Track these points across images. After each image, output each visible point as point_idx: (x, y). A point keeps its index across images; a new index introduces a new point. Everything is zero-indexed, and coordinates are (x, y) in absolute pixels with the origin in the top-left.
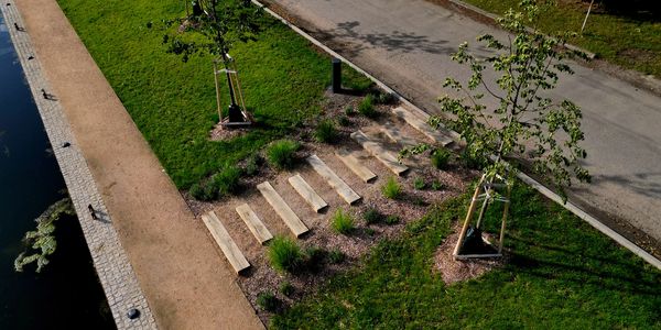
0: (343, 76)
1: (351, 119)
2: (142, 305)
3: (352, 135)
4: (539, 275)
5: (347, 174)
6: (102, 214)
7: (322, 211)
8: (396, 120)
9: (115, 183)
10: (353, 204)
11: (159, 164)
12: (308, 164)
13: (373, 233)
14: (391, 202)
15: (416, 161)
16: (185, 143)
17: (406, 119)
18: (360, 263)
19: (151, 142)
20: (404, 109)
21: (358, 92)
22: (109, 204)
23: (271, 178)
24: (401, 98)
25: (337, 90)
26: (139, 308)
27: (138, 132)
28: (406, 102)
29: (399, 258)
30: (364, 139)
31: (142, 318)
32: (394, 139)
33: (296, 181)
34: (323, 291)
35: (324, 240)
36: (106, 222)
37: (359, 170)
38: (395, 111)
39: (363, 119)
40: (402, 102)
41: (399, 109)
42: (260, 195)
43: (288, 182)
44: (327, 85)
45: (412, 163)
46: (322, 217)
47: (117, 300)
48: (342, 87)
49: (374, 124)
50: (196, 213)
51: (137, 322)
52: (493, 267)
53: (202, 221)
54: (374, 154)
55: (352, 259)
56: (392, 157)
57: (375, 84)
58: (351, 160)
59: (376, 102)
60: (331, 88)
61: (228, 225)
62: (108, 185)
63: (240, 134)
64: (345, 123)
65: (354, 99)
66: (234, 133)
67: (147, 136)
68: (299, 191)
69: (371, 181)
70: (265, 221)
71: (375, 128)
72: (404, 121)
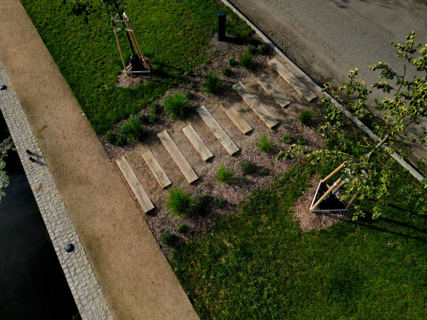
0: (227, 23)
1: (233, 69)
2: (75, 240)
3: (234, 86)
4: (376, 228)
5: (229, 126)
6: (38, 156)
7: (210, 160)
8: (270, 72)
9: (45, 126)
10: (234, 155)
11: (79, 109)
12: (198, 115)
13: (248, 183)
14: (264, 154)
15: (285, 115)
16: (99, 87)
17: (279, 72)
18: (237, 209)
19: (72, 85)
20: (278, 61)
21: (239, 41)
22: (43, 147)
23: (169, 127)
24: (276, 49)
25: (222, 38)
26: (73, 243)
27: (59, 75)
28: (280, 53)
29: (267, 206)
30: (243, 91)
31: (76, 251)
32: (268, 92)
33: (188, 130)
34: (210, 231)
35: (211, 187)
36: (42, 164)
37: (239, 123)
38: (270, 62)
39: (243, 70)
40: (276, 53)
41: (274, 61)
42: (160, 143)
43: (182, 132)
44: (214, 32)
45: (282, 118)
46: (209, 165)
47: (56, 235)
48: (227, 34)
49: (252, 75)
50: (111, 156)
51: (72, 255)
52: (340, 219)
53: (116, 165)
54: (251, 107)
55: (231, 206)
56: (265, 110)
57: (254, 32)
58: (233, 111)
59: (254, 52)
60: (216, 35)
61: (136, 169)
62: (40, 128)
63: (142, 82)
64: (229, 73)
65: (236, 48)
66: (137, 80)
67: (68, 79)
68: (191, 141)
69: (249, 133)
70: (165, 168)
71: (253, 79)
72: (278, 73)
